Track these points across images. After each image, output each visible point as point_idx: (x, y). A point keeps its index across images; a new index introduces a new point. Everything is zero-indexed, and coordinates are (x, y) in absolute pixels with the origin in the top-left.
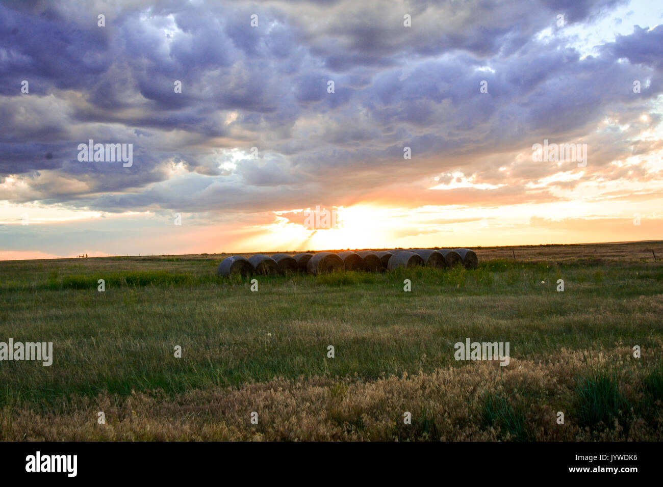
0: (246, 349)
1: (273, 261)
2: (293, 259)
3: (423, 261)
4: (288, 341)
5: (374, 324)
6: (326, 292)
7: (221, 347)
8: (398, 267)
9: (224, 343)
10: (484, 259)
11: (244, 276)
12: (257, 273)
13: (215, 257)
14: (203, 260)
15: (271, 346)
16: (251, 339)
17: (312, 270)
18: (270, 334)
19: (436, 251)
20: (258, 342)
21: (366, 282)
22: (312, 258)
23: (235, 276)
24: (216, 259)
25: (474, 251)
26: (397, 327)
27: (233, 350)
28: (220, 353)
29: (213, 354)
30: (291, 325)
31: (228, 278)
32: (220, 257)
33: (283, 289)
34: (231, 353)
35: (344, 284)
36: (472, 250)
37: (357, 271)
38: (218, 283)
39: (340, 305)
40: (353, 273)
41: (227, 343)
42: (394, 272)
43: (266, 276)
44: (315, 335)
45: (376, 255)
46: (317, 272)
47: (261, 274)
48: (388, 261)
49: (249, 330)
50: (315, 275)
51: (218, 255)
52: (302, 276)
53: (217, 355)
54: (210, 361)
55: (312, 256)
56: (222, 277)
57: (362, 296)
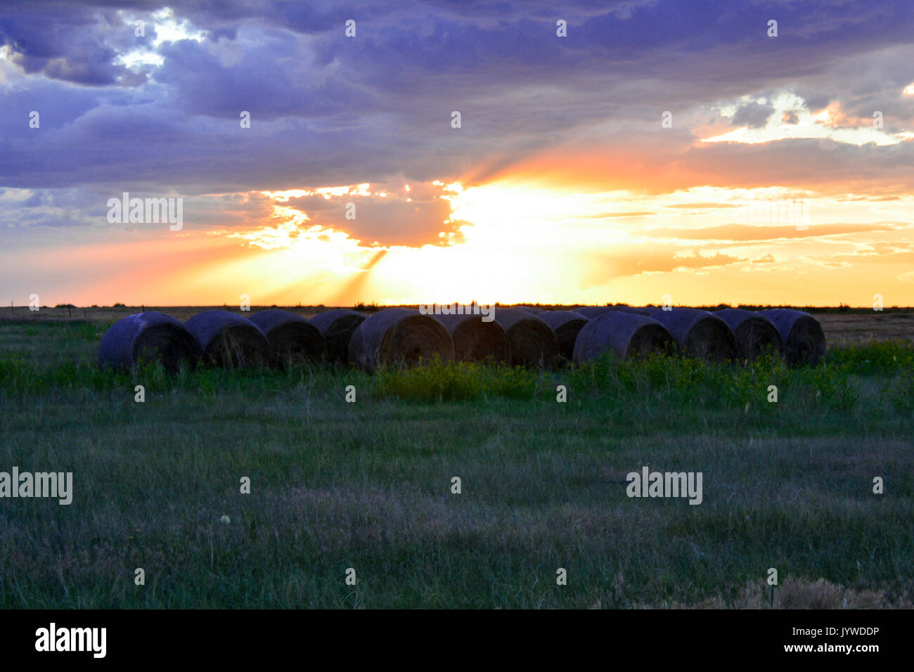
0: (161, 553)
1: (252, 328)
2: (311, 327)
3: (671, 340)
4: (273, 536)
5: (510, 503)
6: (398, 417)
7: (96, 547)
8: (601, 356)
9: (105, 540)
10: (843, 341)
11: (171, 369)
12: (206, 360)
13: (96, 317)
14: (63, 324)
15: (228, 550)
16: (175, 529)
17: (363, 359)
18: (226, 519)
19: (711, 313)
20: (193, 538)
21: (511, 393)
22: (363, 326)
23: (146, 369)
24: (96, 321)
25: (817, 317)
26: (568, 510)
27: (127, 557)
28: (92, 563)
29: (74, 564)
30: (285, 499)
31: (127, 373)
32: (109, 317)
33: (278, 406)
34: (121, 563)
35: (448, 396)
36: (809, 314)
37: (486, 363)
38: (98, 386)
39: (426, 453)
40: (472, 368)
41: (111, 539)
42: (589, 369)
43: (233, 371)
44: (349, 525)
45: (544, 321)
46: (375, 363)
47: (220, 363)
48: (574, 341)
49: (172, 507)
50: (370, 372)
51: (105, 309)
52: (333, 373)
53: (84, 568)
54: (62, 580)
55: (363, 319)
56: (110, 369)
57: (491, 430)
